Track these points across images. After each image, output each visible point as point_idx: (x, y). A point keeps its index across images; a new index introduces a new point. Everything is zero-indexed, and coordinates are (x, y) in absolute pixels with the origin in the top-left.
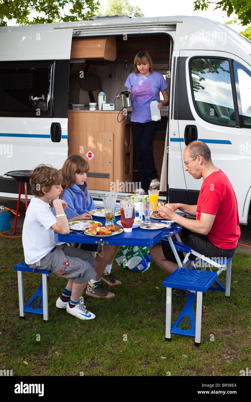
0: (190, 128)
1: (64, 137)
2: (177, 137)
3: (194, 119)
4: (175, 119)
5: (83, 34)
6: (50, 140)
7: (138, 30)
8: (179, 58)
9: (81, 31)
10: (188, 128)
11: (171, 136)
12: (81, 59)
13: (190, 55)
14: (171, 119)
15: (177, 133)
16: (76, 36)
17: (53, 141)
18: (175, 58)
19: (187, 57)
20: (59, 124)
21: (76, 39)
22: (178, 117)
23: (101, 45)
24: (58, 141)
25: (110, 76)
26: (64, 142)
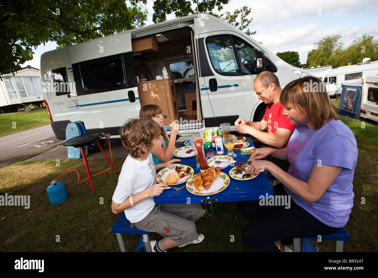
0: (213, 81)
1: (137, 98)
2: (204, 87)
3: (214, 75)
4: (202, 76)
5: (138, 36)
6: (129, 101)
7: (170, 27)
8: (199, 39)
9: (135, 35)
10: (211, 81)
11: (201, 87)
12: (138, 52)
13: (205, 36)
14: (200, 77)
15: (204, 85)
16: (133, 38)
17: (131, 102)
18: (196, 40)
19: (204, 38)
20: (132, 91)
21: (134, 40)
22: (204, 75)
23: (149, 41)
24: (134, 101)
25: (155, 67)
26: (138, 101)
